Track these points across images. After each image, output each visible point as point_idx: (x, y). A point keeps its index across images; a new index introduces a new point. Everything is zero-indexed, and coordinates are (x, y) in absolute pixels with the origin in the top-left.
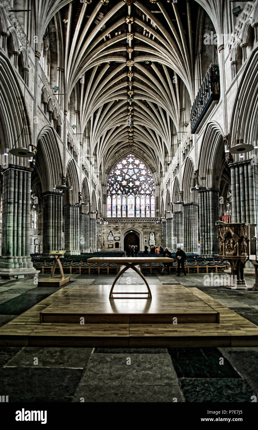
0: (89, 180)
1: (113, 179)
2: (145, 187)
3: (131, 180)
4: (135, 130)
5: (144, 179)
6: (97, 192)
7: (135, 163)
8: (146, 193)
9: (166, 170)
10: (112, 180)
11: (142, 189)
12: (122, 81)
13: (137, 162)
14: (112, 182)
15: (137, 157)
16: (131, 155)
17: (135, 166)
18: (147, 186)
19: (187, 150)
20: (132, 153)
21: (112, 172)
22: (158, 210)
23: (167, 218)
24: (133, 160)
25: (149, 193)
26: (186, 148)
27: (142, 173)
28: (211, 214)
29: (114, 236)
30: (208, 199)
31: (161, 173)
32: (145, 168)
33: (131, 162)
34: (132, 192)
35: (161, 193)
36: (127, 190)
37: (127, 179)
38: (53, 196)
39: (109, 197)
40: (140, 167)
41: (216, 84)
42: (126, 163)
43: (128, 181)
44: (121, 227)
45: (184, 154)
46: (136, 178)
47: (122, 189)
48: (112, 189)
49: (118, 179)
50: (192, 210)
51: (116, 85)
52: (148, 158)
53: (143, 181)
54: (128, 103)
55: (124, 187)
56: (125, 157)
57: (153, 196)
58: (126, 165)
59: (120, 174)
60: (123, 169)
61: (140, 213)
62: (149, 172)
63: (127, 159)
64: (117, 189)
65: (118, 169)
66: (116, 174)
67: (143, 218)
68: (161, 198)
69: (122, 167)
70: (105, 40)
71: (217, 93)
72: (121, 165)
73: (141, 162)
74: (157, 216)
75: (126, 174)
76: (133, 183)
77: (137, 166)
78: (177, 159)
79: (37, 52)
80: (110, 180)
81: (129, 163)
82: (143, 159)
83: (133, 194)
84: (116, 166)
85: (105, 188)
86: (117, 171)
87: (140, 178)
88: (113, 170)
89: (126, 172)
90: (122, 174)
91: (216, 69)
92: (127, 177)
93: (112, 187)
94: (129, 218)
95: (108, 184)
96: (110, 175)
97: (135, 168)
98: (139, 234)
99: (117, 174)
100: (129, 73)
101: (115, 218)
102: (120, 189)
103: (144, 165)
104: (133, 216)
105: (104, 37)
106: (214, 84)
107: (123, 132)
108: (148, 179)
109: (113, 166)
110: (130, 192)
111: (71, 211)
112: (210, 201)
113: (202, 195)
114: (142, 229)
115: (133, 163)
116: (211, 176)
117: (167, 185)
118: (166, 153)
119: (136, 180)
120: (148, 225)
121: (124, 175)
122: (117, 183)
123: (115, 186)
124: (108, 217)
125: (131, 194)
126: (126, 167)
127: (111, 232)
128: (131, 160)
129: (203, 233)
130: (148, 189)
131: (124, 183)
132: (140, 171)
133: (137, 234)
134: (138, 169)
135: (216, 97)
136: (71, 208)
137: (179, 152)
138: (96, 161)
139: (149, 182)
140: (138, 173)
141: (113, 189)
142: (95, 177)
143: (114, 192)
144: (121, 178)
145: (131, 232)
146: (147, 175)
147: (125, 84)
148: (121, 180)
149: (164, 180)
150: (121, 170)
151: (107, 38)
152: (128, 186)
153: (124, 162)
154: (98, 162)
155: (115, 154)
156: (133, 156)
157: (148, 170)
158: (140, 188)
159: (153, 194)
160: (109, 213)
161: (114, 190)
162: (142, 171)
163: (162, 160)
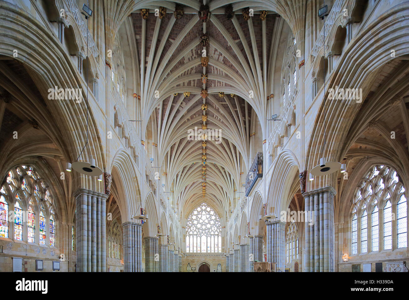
0: (174, 225)
1: (191, 222)
2: (214, 229)
3: (204, 223)
4: (207, 185)
5: (213, 223)
6: (179, 233)
7: (207, 210)
8: (215, 234)
9: (230, 216)
10: (190, 224)
11: (212, 231)
12: (198, 149)
13: (208, 209)
14: (190, 225)
15: (209, 205)
16: (204, 204)
17: (207, 213)
18: (216, 228)
19: (243, 205)
20: (205, 202)
21: (190, 217)
22: (224, 247)
23: (230, 254)
24: (205, 208)
25: (218, 234)
26: (243, 204)
27: (212, 218)
28: (257, 253)
29: (191, 267)
30: (255, 243)
31: (227, 218)
32: (214, 214)
33: (204, 209)
34: (205, 233)
35: (226, 234)
36: (201, 231)
37: (201, 223)
38: (152, 240)
39: (188, 236)
40: (211, 213)
41: (261, 166)
42: (200, 210)
43: (202, 224)
44: (196, 260)
45: (242, 208)
46: (207, 222)
47: (197, 230)
48: (189, 230)
49: (194, 223)
50: (246, 249)
51: (193, 152)
52: (217, 206)
53: (213, 224)
54: (202, 165)
55: (198, 229)
56: (199, 205)
57: (220, 236)
58: (200, 211)
59: (196, 218)
60: (198, 214)
61: (211, 249)
62: (217, 218)
63: (201, 207)
64: (193, 231)
65: (194, 215)
66: (192, 219)
67: (213, 253)
68: (226, 238)
69: (197, 213)
70: (186, 121)
71: (261, 173)
72: (196, 211)
73: (212, 210)
74: (223, 252)
75: (200, 218)
76: (205, 226)
77: (208, 213)
78: (237, 210)
79: (142, 141)
80: (188, 223)
81: (202, 210)
82: (213, 208)
83: (205, 234)
84: (192, 212)
85: (184, 230)
86: (194, 216)
87: (211, 222)
88: (190, 216)
89: (200, 217)
90: (197, 219)
91: (261, 155)
92: (201, 221)
93: (190, 229)
94: (202, 253)
95: (187, 227)
96: (189, 220)
97: (207, 214)
98: (210, 266)
99: (194, 219)
100: (204, 144)
101: (192, 253)
102: (195, 231)
103: (213, 212)
104: (205, 252)
105: (186, 120)
106: (259, 166)
107: (198, 186)
108: (217, 223)
109: (191, 212)
110: (203, 233)
111: (162, 249)
112: (257, 244)
113: (252, 240)
114: (212, 262)
115: (205, 210)
116: (257, 227)
117: (230, 228)
118: (230, 204)
119: (207, 224)
120: (216, 258)
121: (198, 219)
122: (193, 226)
123: (192, 228)
124: (187, 252)
125: (204, 235)
126: (200, 213)
127: (189, 264)
128: (204, 208)
129: (252, 266)
130: (217, 231)
131: (199, 226)
132: (210, 216)
133: (208, 265)
134: (209, 215)
135: (260, 176)
136: (162, 247)
137: (238, 207)
138: (178, 209)
139: (217, 225)
140: (209, 218)
141: (191, 230)
142: (178, 222)
143: (191, 233)
144: (197, 222)
145: (204, 264)
146: (216, 219)
147: (201, 151)
148: (196, 224)
149: (229, 224)
150: (197, 215)
151: (188, 120)
152: (202, 228)
153: (199, 209)
154: (180, 210)
155: (192, 202)
156: (205, 204)
157: (217, 216)
158: (211, 230)
159: (220, 234)
160: (188, 249)
161: (191, 232)
162: (212, 217)
163: (227, 209)
